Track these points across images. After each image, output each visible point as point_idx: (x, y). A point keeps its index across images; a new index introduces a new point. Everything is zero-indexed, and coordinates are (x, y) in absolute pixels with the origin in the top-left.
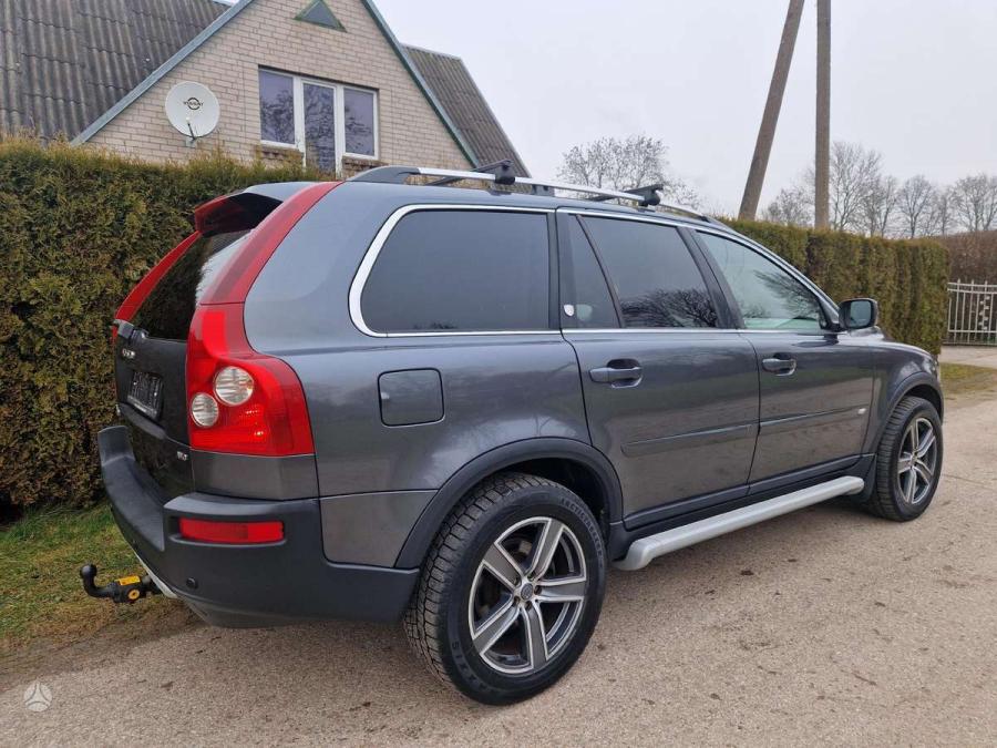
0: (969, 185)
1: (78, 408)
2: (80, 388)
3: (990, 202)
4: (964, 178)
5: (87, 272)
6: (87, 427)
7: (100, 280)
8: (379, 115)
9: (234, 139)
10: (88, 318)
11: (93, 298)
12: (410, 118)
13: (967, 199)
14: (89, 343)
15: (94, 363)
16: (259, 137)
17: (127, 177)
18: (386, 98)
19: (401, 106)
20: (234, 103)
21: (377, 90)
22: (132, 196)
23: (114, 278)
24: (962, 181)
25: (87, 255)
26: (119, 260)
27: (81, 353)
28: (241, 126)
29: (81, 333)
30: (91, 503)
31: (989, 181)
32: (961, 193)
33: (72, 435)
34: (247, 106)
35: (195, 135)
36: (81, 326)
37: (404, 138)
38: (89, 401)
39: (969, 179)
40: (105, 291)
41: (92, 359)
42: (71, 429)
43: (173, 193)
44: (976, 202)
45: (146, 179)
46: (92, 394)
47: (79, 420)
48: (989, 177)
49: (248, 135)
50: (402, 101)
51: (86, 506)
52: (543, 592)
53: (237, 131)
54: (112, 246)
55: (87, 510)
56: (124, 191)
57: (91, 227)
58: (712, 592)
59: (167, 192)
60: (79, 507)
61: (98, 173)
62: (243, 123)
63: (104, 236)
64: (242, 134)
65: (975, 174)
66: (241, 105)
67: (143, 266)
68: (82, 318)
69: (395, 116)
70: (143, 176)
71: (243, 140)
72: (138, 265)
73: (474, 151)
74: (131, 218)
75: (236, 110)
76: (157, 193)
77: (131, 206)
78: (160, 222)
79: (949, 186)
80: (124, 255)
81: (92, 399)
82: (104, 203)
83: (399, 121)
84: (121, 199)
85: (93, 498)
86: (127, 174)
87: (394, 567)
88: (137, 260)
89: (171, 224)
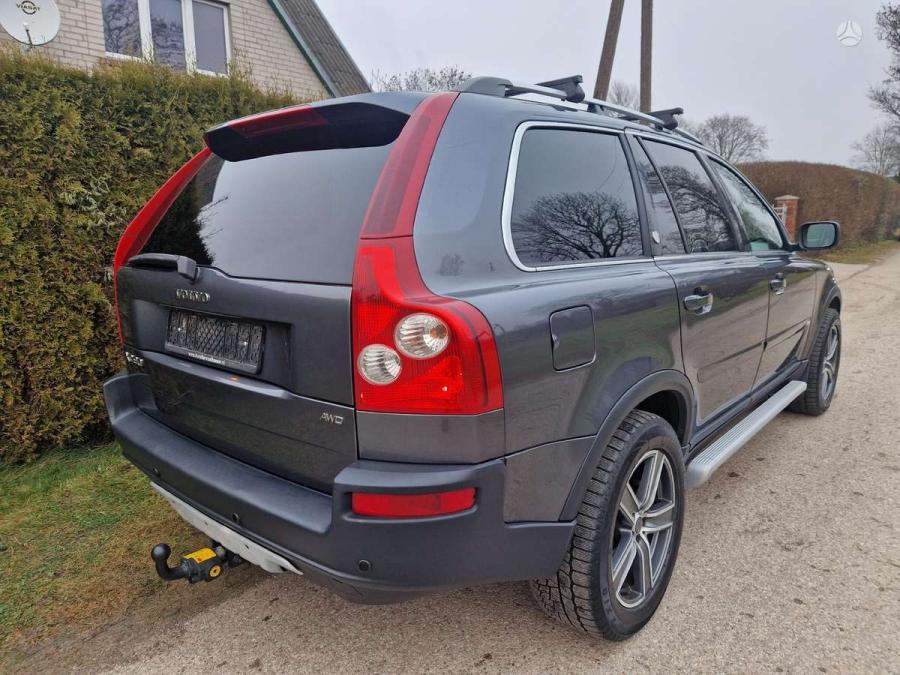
0: (715, 124)
1: (14, 353)
2: (16, 330)
3: (731, 139)
4: (712, 117)
5: (14, 195)
6: (25, 374)
7: (30, 205)
8: (231, 32)
9: (74, 49)
10: (21, 248)
11: (24, 225)
12: (263, 37)
13: (714, 135)
14: (23, 278)
15: (30, 300)
16: (103, 48)
17: (54, 83)
18: (237, 14)
19: (252, 23)
20: (73, 10)
21: (227, 5)
22: (60, 104)
23: (45, 201)
24: (711, 120)
25: (12, 175)
26: (50, 179)
27: (14, 290)
28: (82, 35)
29: (13, 266)
30: (34, 456)
31: (731, 121)
32: (709, 131)
33: (9, 383)
34: (88, 14)
35: (34, 43)
36: (12, 257)
37: (258, 57)
38: (27, 344)
39: (716, 118)
40: (36, 217)
41: (26, 295)
42: (7, 377)
43: (106, 104)
44: (720, 138)
45: (74, 86)
46: (31, 335)
47: (16, 366)
48: (731, 117)
49: (92, 46)
50: (253, 18)
51: (29, 461)
52: (648, 524)
53: (78, 40)
54: (42, 164)
55: (30, 465)
56: (52, 99)
57: (16, 141)
58: (718, 496)
59: (100, 102)
60: (21, 462)
61: (20, 77)
62: (84, 32)
63: (33, 152)
64: (85, 44)
65: (720, 114)
66: (82, 12)
67: (78, 187)
68: (12, 249)
69: (247, 33)
70: (70, 82)
71: (86, 51)
72: (72, 187)
73: (328, 74)
74: (62, 131)
75: (76, 17)
76: (87, 102)
77: (61, 118)
78: (92, 137)
79: (701, 125)
80: (55, 174)
81: (31, 342)
82: (31, 114)
83: (252, 39)
84: (49, 108)
85: (35, 452)
86: (55, 79)
87: (559, 521)
88: (71, 181)
89: (106, 139)
